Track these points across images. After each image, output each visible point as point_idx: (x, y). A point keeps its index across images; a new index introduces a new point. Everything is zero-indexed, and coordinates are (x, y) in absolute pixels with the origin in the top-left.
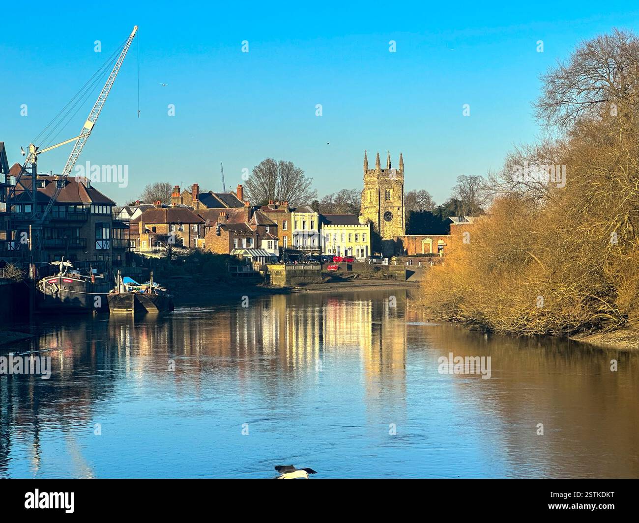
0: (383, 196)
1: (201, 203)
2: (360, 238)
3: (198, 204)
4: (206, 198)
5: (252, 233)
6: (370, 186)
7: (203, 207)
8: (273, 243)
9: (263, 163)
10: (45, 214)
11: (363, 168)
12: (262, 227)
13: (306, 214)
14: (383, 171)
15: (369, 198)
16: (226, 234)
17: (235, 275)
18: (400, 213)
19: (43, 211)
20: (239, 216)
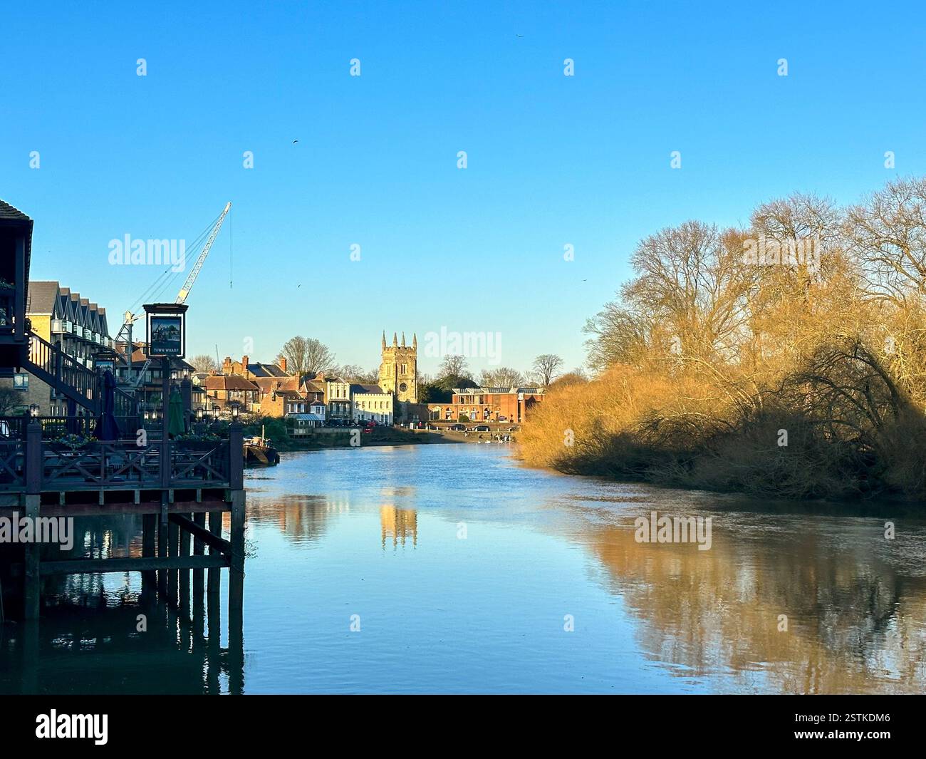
0: (399, 370)
1: (250, 373)
2: (384, 405)
3: (248, 373)
4: (256, 368)
5: (302, 399)
6: (388, 361)
7: (252, 376)
8: (321, 408)
9: (293, 340)
10: (140, 378)
11: (381, 346)
12: (311, 395)
13: (340, 384)
14: (399, 348)
15: (386, 372)
16: (280, 400)
17: (292, 436)
18: (413, 384)
19: (138, 375)
20: (289, 384)
